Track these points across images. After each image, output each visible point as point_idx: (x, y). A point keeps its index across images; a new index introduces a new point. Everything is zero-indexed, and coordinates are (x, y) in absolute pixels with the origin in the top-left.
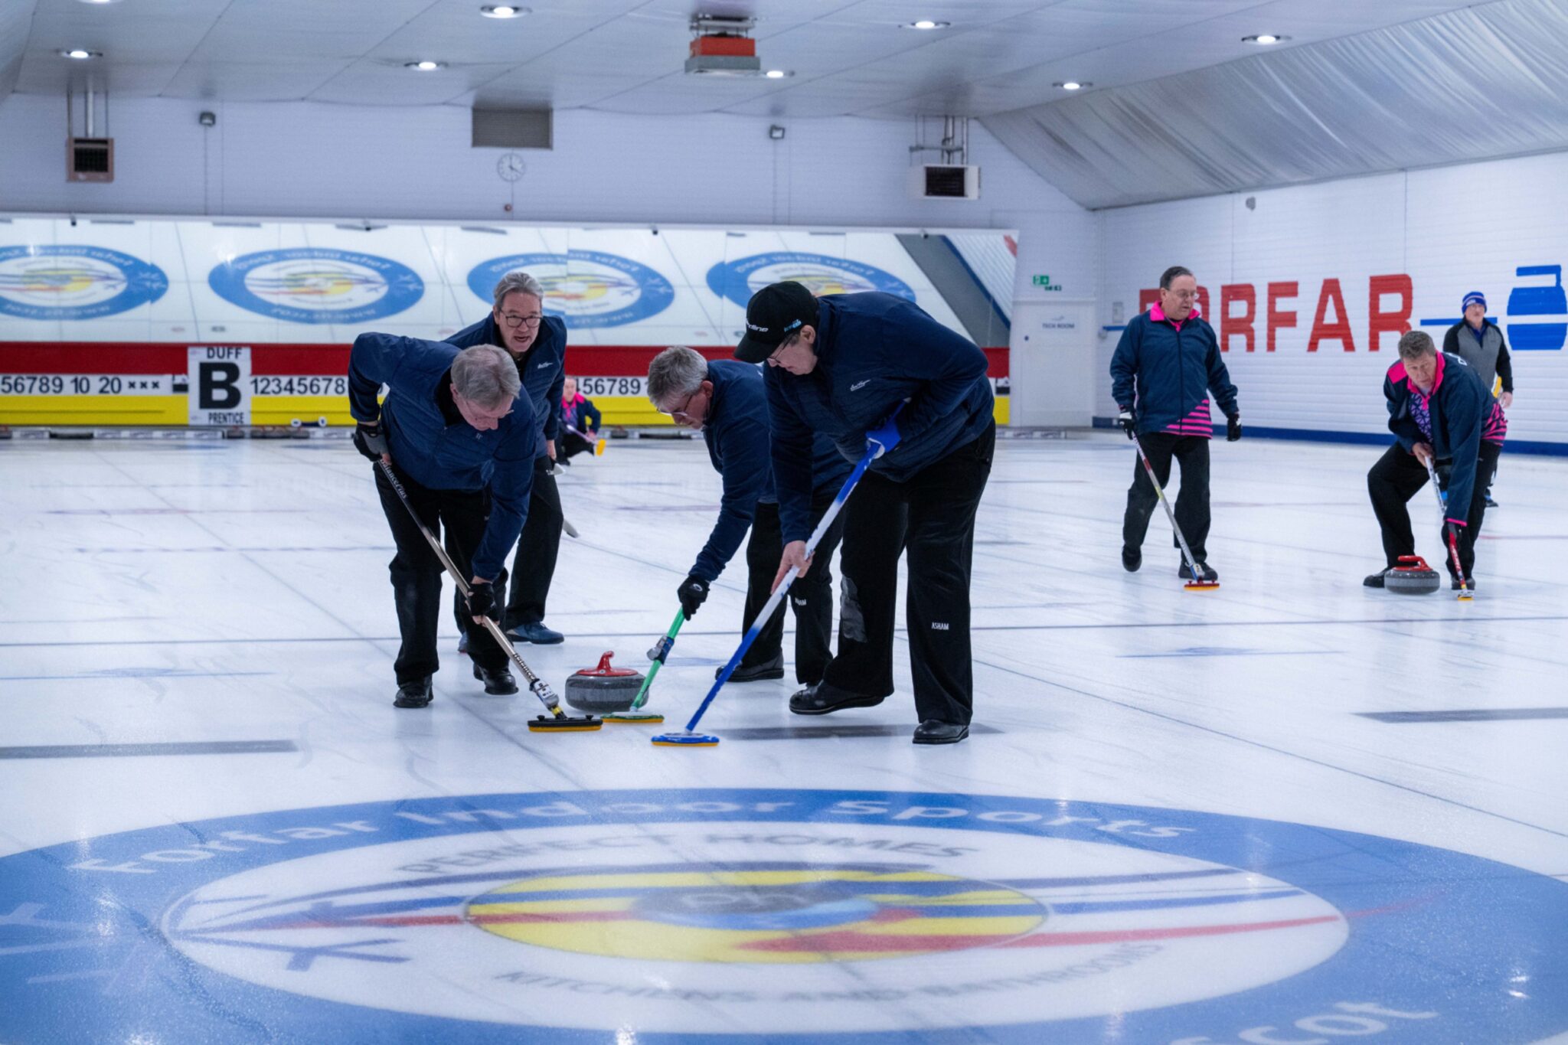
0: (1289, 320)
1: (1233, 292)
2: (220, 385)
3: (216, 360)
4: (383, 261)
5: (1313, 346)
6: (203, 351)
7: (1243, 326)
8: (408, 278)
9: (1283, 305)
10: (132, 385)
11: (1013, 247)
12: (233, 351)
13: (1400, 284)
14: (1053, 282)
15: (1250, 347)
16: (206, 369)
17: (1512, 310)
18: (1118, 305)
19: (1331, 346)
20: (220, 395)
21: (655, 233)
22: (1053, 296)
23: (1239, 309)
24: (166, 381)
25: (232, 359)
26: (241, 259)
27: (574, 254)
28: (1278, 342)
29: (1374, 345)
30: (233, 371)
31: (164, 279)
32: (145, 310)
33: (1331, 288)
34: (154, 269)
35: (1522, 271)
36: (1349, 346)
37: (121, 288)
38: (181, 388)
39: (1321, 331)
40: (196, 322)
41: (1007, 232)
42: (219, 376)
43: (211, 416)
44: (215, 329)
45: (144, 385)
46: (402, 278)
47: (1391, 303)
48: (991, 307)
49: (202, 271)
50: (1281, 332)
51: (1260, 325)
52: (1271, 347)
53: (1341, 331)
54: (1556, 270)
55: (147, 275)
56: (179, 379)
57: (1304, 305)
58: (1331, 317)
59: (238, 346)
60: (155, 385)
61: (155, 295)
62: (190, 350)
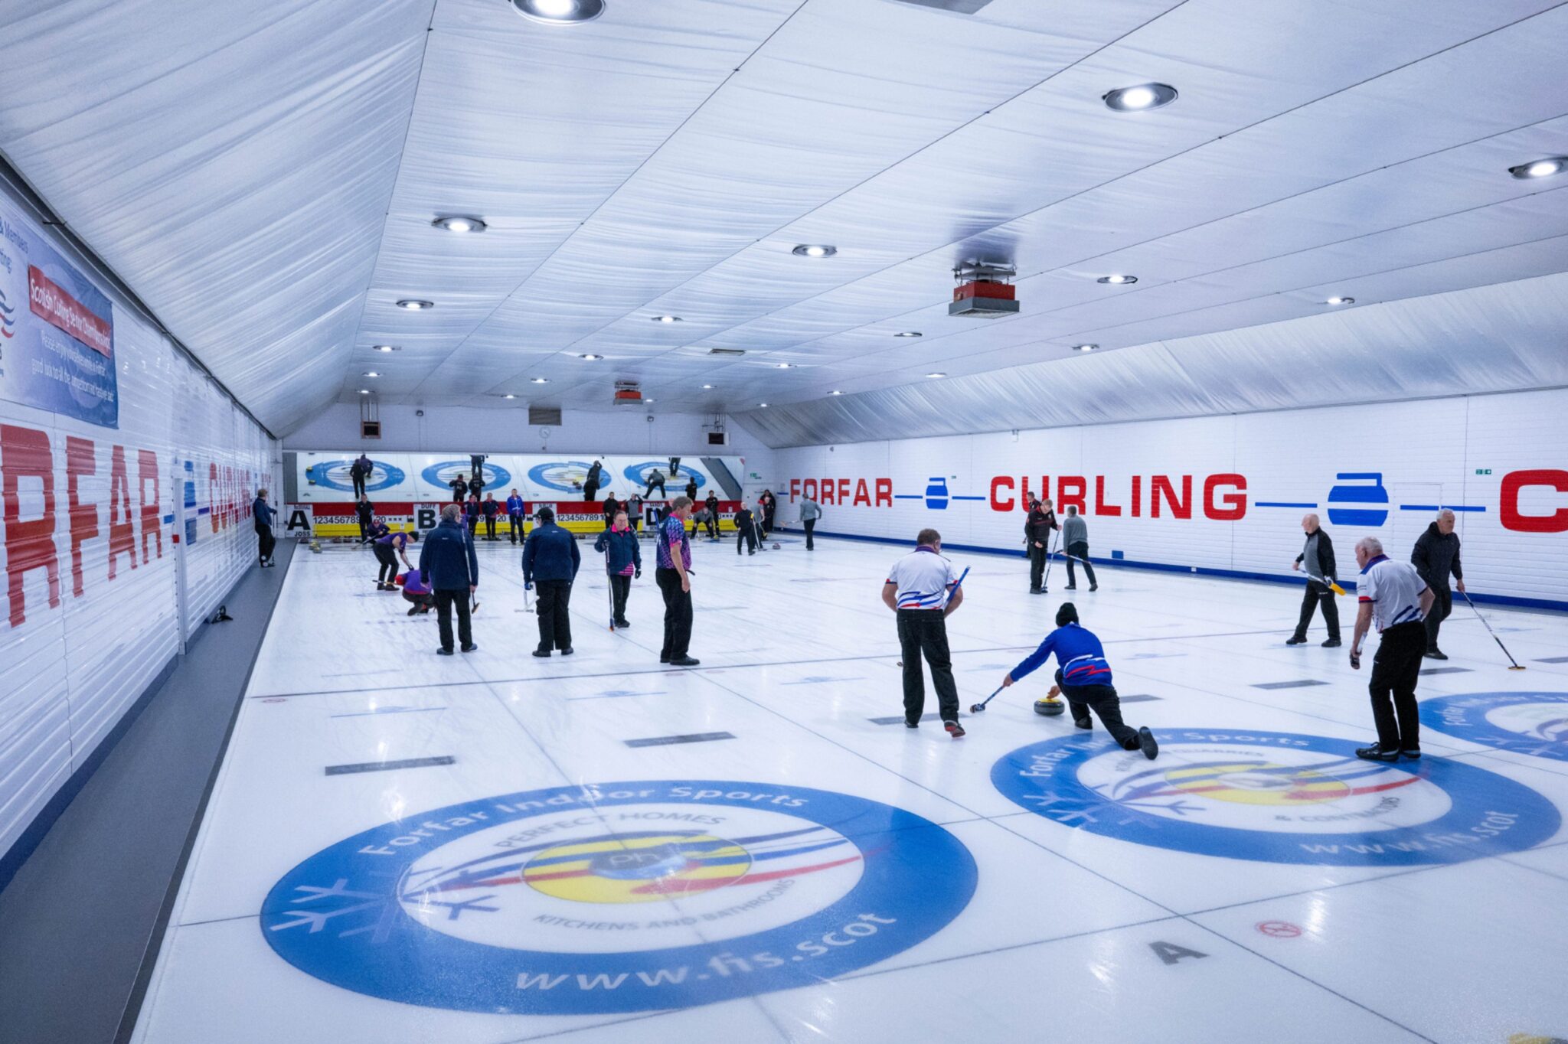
0: (846, 493)
1: (825, 482)
2: (427, 519)
3: (425, 509)
4: (494, 466)
5: (855, 503)
6: (420, 506)
7: (830, 495)
8: (504, 473)
9: (844, 488)
10: (390, 519)
11: (743, 461)
12: (432, 506)
13: (887, 482)
14: (758, 475)
15: (832, 503)
16: (421, 513)
17: (928, 494)
18: (783, 485)
19: (862, 504)
20: (427, 523)
21: (603, 458)
22: (758, 481)
23: (828, 488)
24: (404, 518)
25: (432, 508)
26: (436, 466)
27: (571, 463)
28: (843, 501)
29: (878, 504)
30: (432, 514)
31: (403, 474)
32: (395, 487)
33: (862, 482)
34: (398, 470)
35: (931, 480)
36: (869, 504)
37: (385, 478)
38: (410, 520)
39: (858, 499)
40: (417, 492)
41: (741, 457)
42: (427, 515)
43: (423, 532)
44: (425, 495)
45: (395, 519)
46: (502, 473)
47: (884, 489)
48: (734, 484)
49: (419, 471)
50: (843, 498)
51: (836, 495)
52: (840, 503)
53: (866, 498)
54: (943, 479)
55: (396, 473)
56: (410, 517)
57: (852, 488)
58: (862, 493)
59: (434, 503)
60: (400, 519)
61: (399, 481)
62: (415, 505)
